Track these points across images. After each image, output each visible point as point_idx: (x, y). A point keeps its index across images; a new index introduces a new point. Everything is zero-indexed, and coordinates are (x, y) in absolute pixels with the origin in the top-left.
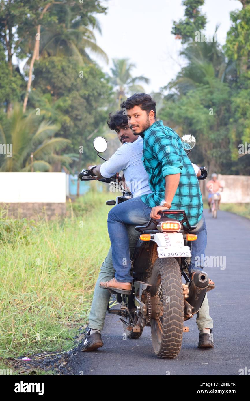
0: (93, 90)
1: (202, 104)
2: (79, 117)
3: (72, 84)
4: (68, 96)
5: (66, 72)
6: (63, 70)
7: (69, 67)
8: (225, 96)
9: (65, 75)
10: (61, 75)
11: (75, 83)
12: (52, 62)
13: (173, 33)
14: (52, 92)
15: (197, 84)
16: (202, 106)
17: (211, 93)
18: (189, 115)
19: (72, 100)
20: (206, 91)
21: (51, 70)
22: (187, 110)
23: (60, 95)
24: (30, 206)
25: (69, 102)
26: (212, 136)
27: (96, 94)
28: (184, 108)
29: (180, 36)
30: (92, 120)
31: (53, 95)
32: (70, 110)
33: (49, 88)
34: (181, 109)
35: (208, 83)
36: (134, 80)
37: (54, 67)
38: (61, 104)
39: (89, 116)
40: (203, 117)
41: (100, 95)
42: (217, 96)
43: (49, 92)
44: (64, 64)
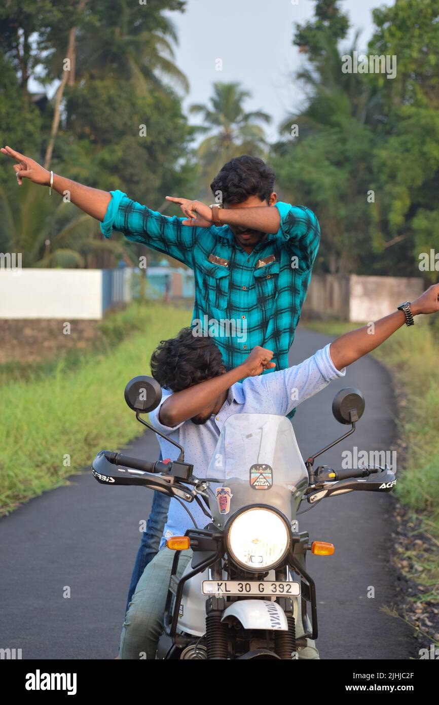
0: (159, 133)
1: (328, 159)
2: (135, 179)
3: (125, 124)
4: (117, 144)
5: (116, 105)
6: (110, 102)
7: (120, 97)
8: (365, 146)
9: (114, 109)
10: (108, 110)
11: (129, 123)
12: (94, 89)
13: (295, 43)
14: (92, 137)
15: (320, 126)
16: (326, 163)
17: (344, 141)
18: (306, 177)
19: (124, 151)
20: (334, 137)
21: (92, 102)
22: (302, 169)
23: (106, 142)
24: (44, 325)
25: (120, 154)
26: (343, 212)
27: (163, 141)
28: (297, 165)
29: (307, 48)
30: (157, 183)
31: (94, 142)
32: (121, 166)
33: (87, 130)
34: (292, 167)
35: (337, 125)
36: (247, 117)
37: (96, 97)
38: (107, 156)
39: (151, 176)
40: (327, 181)
41: (170, 142)
42: (353, 147)
43: (88, 136)
44: (112, 92)
